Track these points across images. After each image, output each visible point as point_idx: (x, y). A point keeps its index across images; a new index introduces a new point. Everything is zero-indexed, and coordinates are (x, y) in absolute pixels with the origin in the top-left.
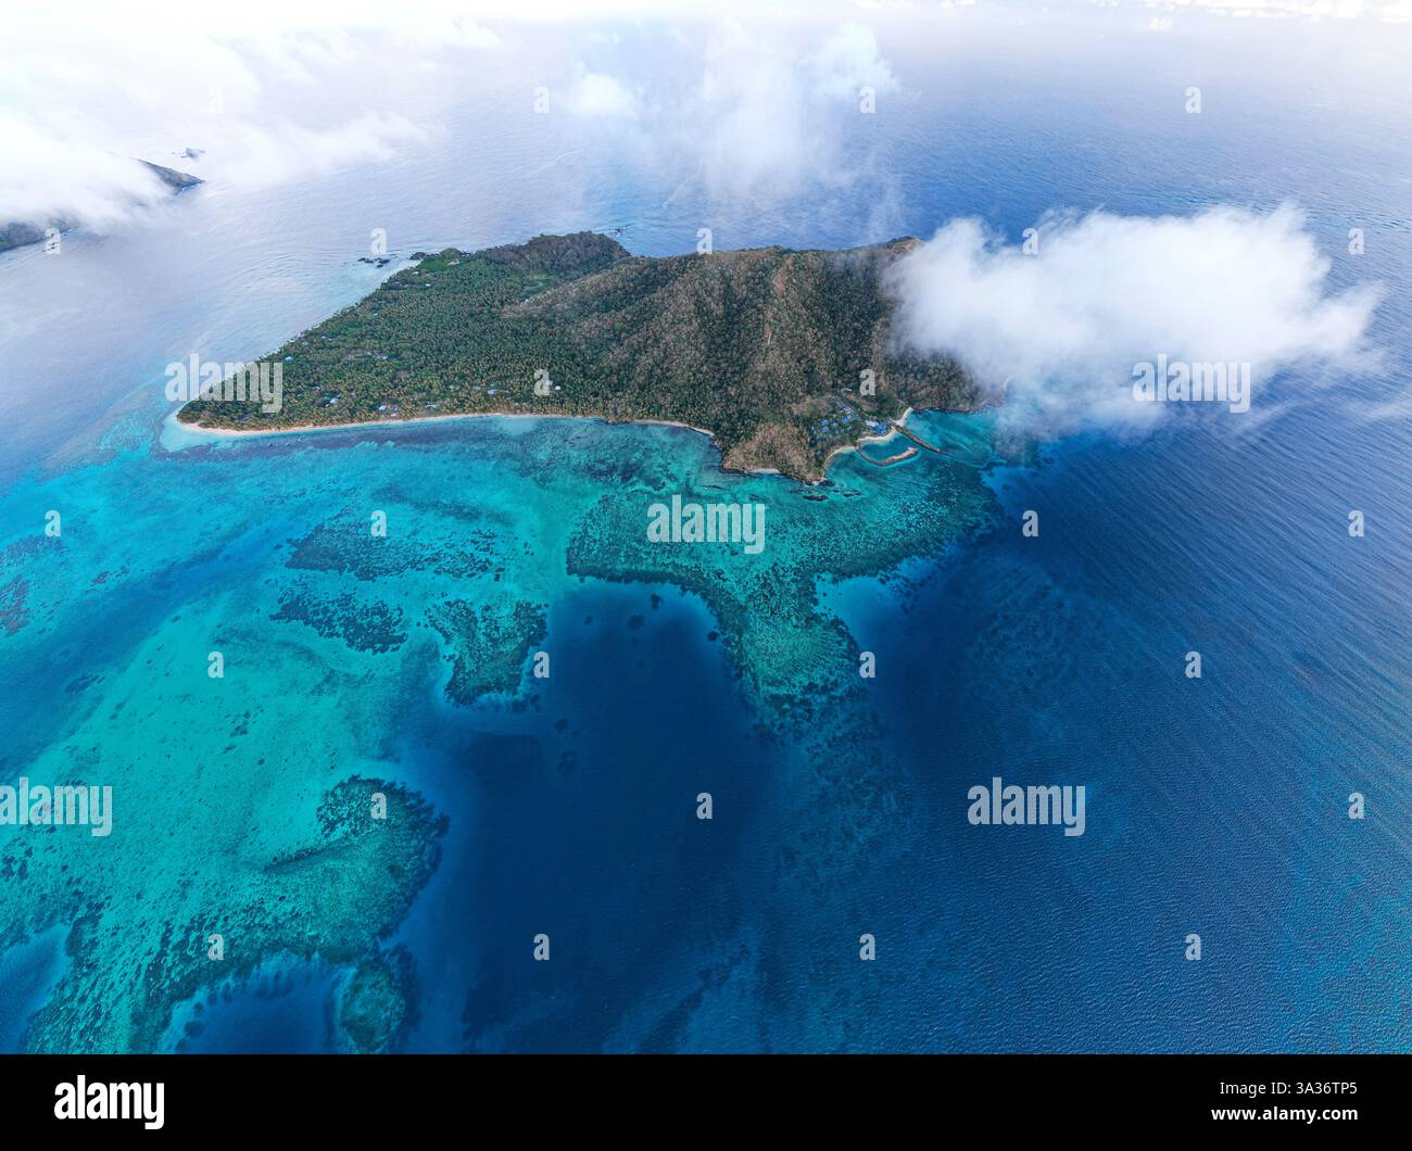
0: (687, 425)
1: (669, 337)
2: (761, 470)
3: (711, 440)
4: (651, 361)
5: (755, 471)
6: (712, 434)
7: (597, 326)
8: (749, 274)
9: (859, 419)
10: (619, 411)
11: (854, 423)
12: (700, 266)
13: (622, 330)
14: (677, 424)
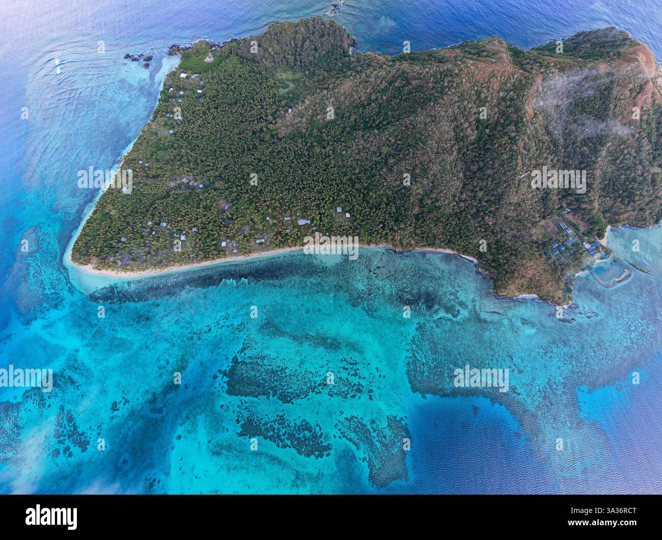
0: (456, 253)
1: (436, 168)
2: (525, 296)
3: (476, 266)
4: (421, 191)
5: (521, 296)
6: (475, 261)
7: (364, 148)
8: (501, 94)
9: (579, 242)
10: (405, 242)
11: (575, 245)
12: (458, 86)
13: (389, 155)
14: (449, 251)
